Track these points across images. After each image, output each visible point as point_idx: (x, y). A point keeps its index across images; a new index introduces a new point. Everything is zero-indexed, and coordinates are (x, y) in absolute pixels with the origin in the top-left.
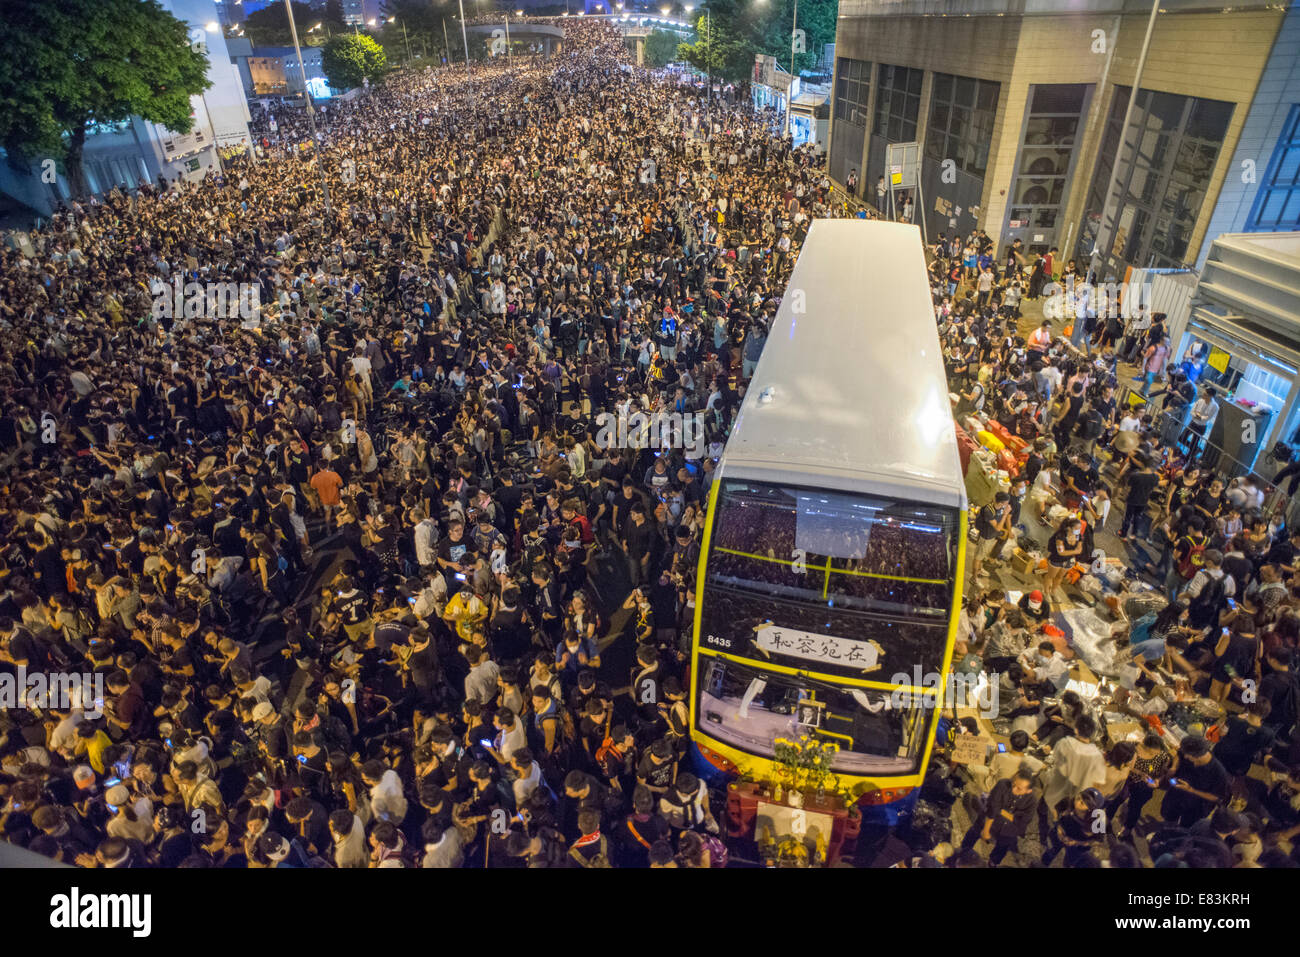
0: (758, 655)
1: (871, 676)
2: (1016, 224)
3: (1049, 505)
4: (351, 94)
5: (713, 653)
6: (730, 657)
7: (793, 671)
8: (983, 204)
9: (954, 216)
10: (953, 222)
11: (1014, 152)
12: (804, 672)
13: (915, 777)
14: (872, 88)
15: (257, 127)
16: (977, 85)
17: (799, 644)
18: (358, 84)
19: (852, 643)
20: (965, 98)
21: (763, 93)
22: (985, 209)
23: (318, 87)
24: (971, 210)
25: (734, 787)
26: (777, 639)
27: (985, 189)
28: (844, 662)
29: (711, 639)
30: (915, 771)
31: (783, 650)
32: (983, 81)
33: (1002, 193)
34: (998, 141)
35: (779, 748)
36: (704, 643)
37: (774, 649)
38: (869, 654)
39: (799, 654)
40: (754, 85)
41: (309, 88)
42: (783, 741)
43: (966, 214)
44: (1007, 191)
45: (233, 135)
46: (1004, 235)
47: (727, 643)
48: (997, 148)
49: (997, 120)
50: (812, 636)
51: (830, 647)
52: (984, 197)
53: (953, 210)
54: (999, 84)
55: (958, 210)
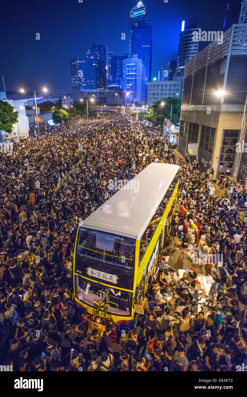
0: (88, 276)
1: (115, 285)
2: (222, 166)
3: (204, 245)
4: (59, 124)
5: (78, 275)
6: (82, 276)
7: (96, 282)
8: (212, 161)
9: (206, 164)
10: (205, 165)
11: (220, 147)
12: (99, 282)
13: (131, 317)
14: (188, 129)
15: (31, 132)
16: (211, 129)
17: (97, 274)
18: (60, 122)
19: (111, 275)
20: (208, 132)
21: (166, 129)
22: (212, 162)
23: (51, 123)
24: (209, 162)
25: (83, 315)
26: (92, 272)
27: (212, 156)
28: (108, 280)
29: (77, 271)
30: (130, 315)
31: (94, 275)
32: (212, 128)
33: (217, 158)
34: (215, 144)
35: (95, 304)
36: (76, 272)
37: (91, 275)
38: (114, 279)
39: (97, 277)
40: (164, 126)
41: (49, 123)
42: (95, 302)
43: (208, 163)
44: (218, 157)
45: (25, 134)
46: (218, 169)
47: (81, 272)
48: (215, 146)
49: (215, 138)
50: (101, 272)
51: (105, 276)
52: (212, 159)
53: (205, 162)
54: (215, 129)
55: (207, 162)
